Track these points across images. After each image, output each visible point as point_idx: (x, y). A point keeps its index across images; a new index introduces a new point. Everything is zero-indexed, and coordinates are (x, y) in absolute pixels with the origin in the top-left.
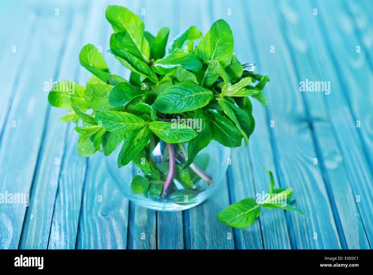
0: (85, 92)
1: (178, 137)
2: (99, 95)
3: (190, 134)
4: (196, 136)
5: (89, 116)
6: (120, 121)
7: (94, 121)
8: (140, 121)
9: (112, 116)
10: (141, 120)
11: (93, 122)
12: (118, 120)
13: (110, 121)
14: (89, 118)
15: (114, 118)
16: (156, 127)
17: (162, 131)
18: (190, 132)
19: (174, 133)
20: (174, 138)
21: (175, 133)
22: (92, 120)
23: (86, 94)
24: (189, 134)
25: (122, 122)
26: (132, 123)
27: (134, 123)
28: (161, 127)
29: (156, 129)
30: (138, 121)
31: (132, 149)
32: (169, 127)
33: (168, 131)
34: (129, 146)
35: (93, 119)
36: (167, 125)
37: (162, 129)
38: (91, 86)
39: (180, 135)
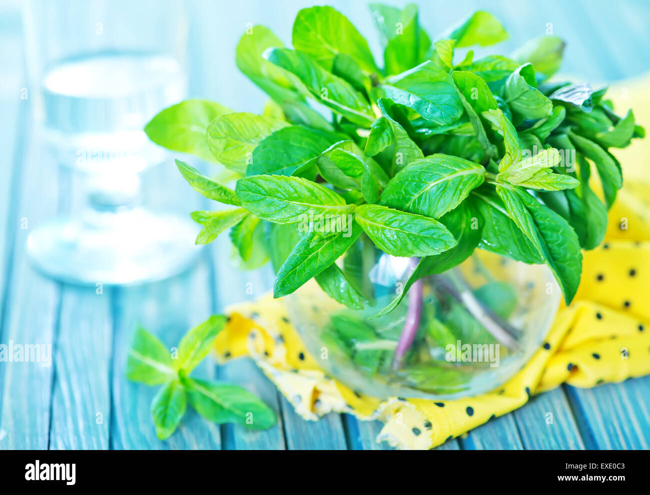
0: (207, 130)
1: (414, 244)
2: (241, 138)
3: (442, 240)
4: (454, 246)
5: (216, 185)
6: (291, 198)
7: (227, 196)
8: (336, 201)
9: (272, 186)
10: (337, 198)
11: (227, 198)
12: (287, 196)
13: (268, 198)
14: (216, 189)
15: (278, 191)
16: (369, 218)
17: (382, 227)
18: (442, 235)
19: (406, 234)
20: (406, 245)
21: (409, 235)
22: (223, 194)
23: (210, 134)
24: (438, 239)
25: (296, 199)
26: (316, 203)
27: (321, 203)
28: (379, 220)
29: (368, 222)
30: (329, 199)
31: (311, 260)
32: (396, 220)
33: (394, 229)
34: (304, 253)
35: (225, 192)
36: (392, 215)
37: (380, 224)
38: (223, 116)
39: (419, 239)
